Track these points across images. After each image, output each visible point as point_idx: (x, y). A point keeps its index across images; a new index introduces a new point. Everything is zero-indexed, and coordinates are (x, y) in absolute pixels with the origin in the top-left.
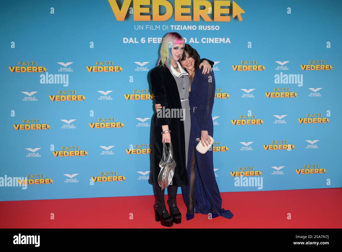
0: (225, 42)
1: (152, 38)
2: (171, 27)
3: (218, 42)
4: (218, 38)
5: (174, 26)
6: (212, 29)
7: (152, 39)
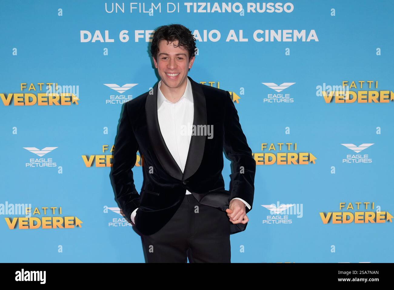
0: (306, 39)
3: (290, 40)
4: (290, 31)
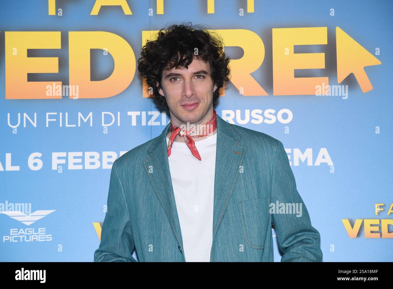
1: (64, 154)
2: (131, 116)
5: (138, 113)
6: (266, 121)
7: (66, 158)
